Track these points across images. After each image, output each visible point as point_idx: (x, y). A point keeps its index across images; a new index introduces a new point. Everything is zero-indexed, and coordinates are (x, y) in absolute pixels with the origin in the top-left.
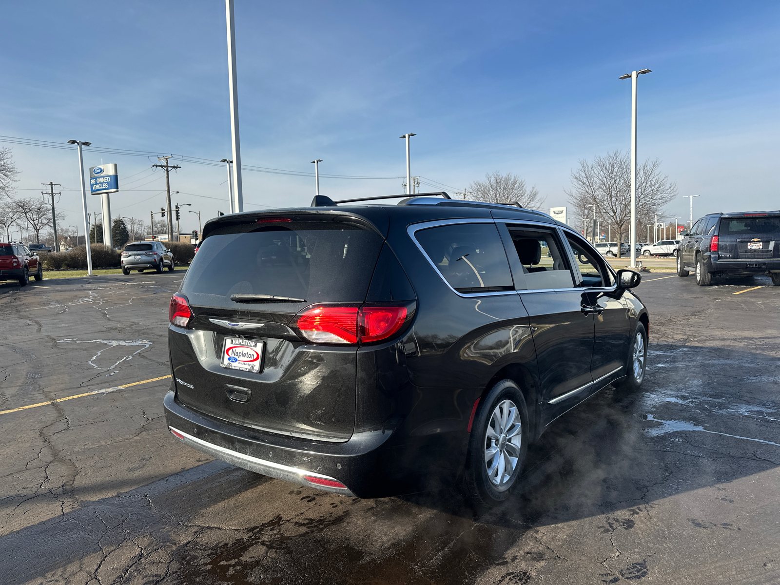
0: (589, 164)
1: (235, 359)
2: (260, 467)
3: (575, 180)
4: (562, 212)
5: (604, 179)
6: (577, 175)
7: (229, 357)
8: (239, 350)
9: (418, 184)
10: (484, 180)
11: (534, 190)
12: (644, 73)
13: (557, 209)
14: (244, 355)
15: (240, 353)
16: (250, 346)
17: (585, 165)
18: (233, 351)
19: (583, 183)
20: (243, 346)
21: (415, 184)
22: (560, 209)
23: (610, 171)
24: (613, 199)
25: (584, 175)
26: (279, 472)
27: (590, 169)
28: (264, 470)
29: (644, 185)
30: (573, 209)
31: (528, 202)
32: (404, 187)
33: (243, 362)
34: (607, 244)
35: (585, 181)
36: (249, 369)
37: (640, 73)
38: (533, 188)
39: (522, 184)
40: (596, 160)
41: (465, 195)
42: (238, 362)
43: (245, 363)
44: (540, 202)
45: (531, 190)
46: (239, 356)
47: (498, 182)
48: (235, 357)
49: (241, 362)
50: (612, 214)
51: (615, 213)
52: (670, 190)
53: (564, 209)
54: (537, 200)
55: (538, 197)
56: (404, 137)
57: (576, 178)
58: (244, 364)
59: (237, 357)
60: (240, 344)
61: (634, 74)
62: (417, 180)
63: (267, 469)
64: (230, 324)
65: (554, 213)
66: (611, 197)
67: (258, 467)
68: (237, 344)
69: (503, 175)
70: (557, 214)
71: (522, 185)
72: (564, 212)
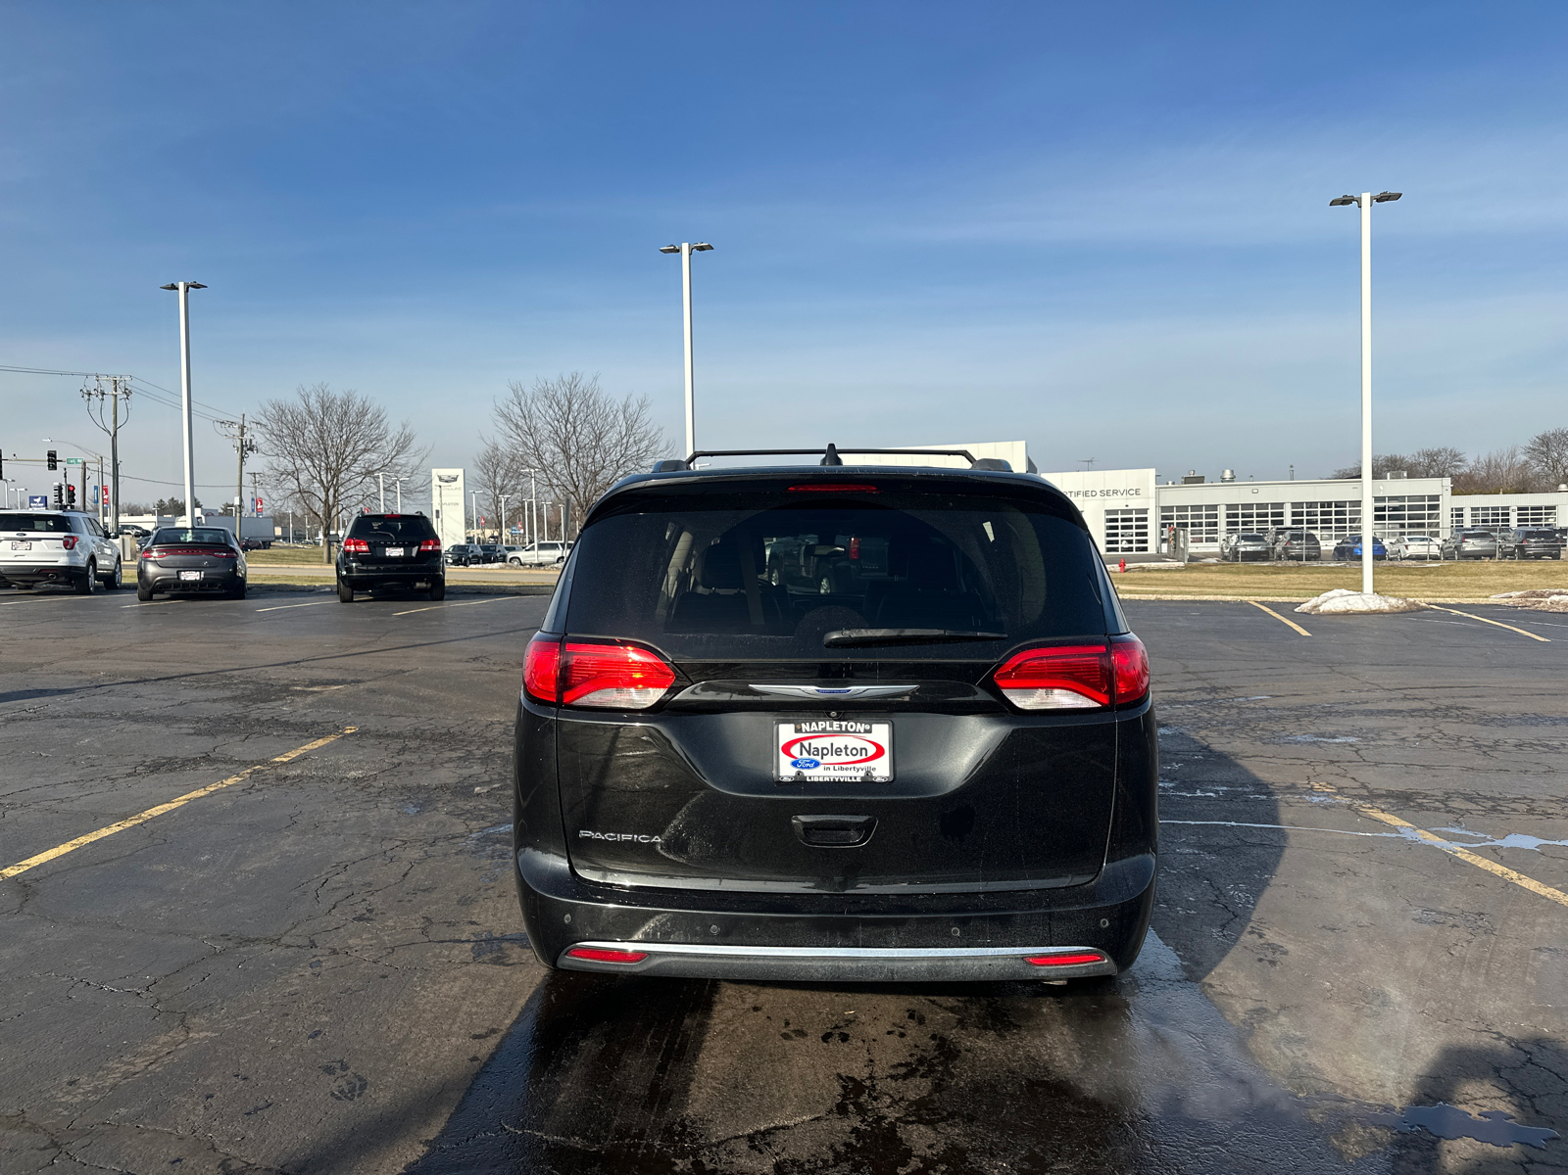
0: (528, 391)
1: (812, 761)
2: (919, 964)
3: (501, 419)
4: (455, 479)
5: (556, 422)
6: (506, 411)
7: (793, 760)
8: (817, 743)
9: (128, 393)
10: (292, 400)
11: (407, 431)
12: (701, 249)
13: (446, 472)
14: (838, 752)
15: (823, 749)
16: (855, 732)
17: (520, 393)
18: (802, 746)
19: (517, 426)
20: (834, 734)
21: (119, 392)
22: (453, 472)
23: (565, 408)
24: (573, 462)
25: (517, 410)
26: (970, 963)
27: (529, 401)
28: (929, 970)
29: (625, 441)
30: (477, 473)
31: (394, 453)
32: (86, 397)
33: (837, 767)
34: (557, 544)
35: (521, 422)
36: (862, 778)
37: (696, 247)
38: (404, 427)
39: (378, 416)
40: (539, 386)
41: (242, 427)
42: (822, 767)
43: (844, 766)
44: (421, 456)
45: (400, 430)
46: (823, 754)
47: (326, 409)
48: (812, 757)
49: (831, 767)
50: (572, 489)
51: (576, 487)
52: (666, 453)
53: (459, 472)
54: (412, 450)
55: (414, 445)
56: (174, 287)
57: (504, 415)
58: (842, 769)
59: (818, 758)
60: (824, 730)
61: (685, 247)
62: (122, 384)
63: (939, 964)
64: (823, 692)
65: (441, 479)
66: (568, 458)
67: (912, 966)
68: (814, 732)
69: (338, 392)
70: (447, 481)
71: (378, 418)
72: (461, 480)
